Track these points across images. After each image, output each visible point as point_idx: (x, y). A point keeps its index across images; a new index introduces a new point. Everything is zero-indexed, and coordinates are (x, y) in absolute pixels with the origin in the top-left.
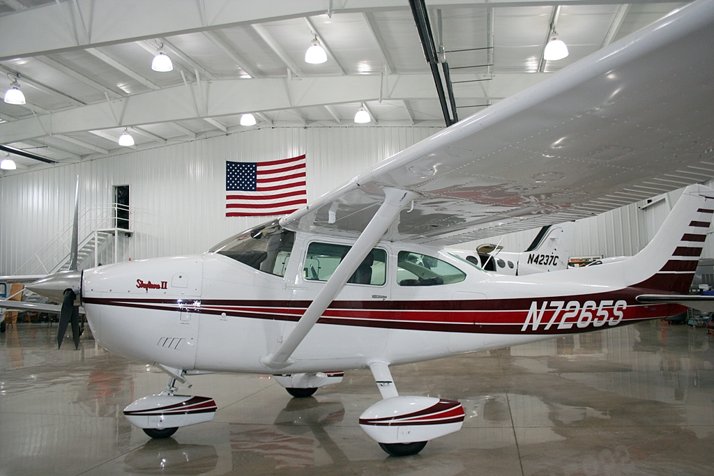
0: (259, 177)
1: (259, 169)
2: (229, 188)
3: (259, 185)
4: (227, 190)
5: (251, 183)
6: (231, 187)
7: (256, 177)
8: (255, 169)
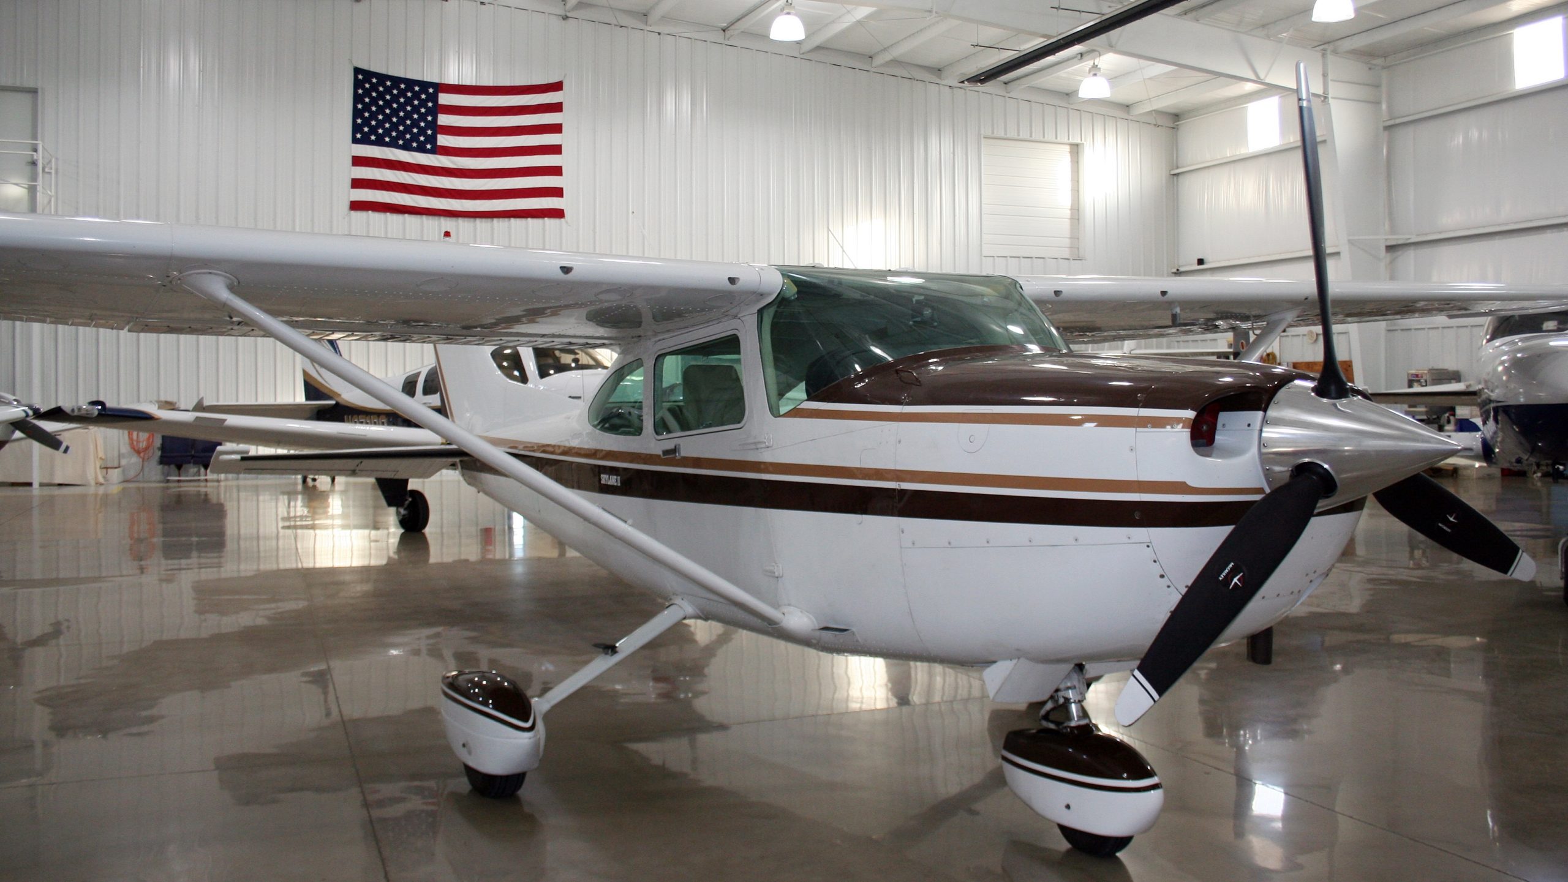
0: (444, 120)
1: (444, 99)
2: (360, 135)
3: (443, 140)
4: (355, 141)
5: (422, 131)
6: (364, 135)
7: (435, 119)
8: (434, 98)
